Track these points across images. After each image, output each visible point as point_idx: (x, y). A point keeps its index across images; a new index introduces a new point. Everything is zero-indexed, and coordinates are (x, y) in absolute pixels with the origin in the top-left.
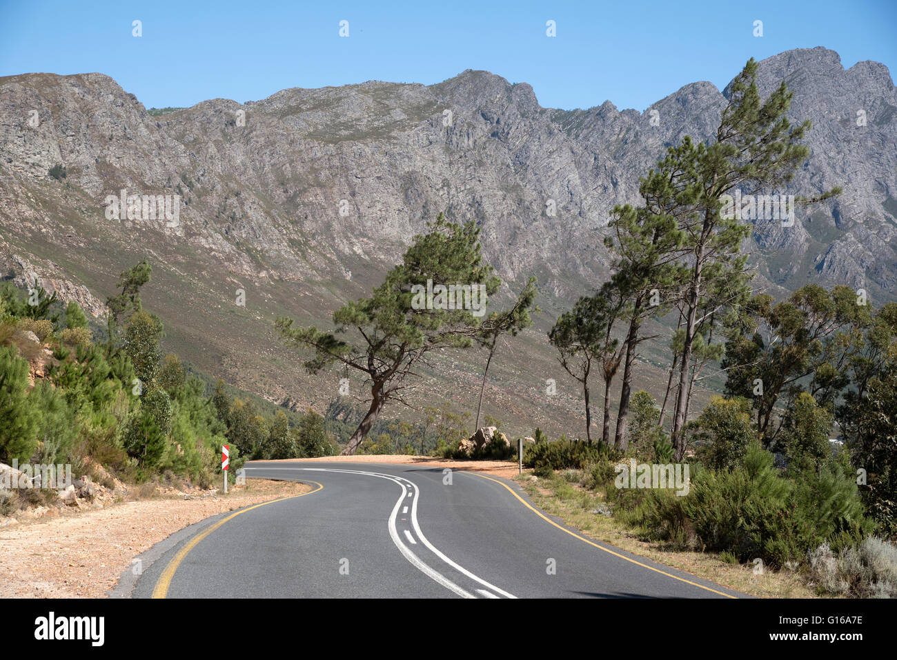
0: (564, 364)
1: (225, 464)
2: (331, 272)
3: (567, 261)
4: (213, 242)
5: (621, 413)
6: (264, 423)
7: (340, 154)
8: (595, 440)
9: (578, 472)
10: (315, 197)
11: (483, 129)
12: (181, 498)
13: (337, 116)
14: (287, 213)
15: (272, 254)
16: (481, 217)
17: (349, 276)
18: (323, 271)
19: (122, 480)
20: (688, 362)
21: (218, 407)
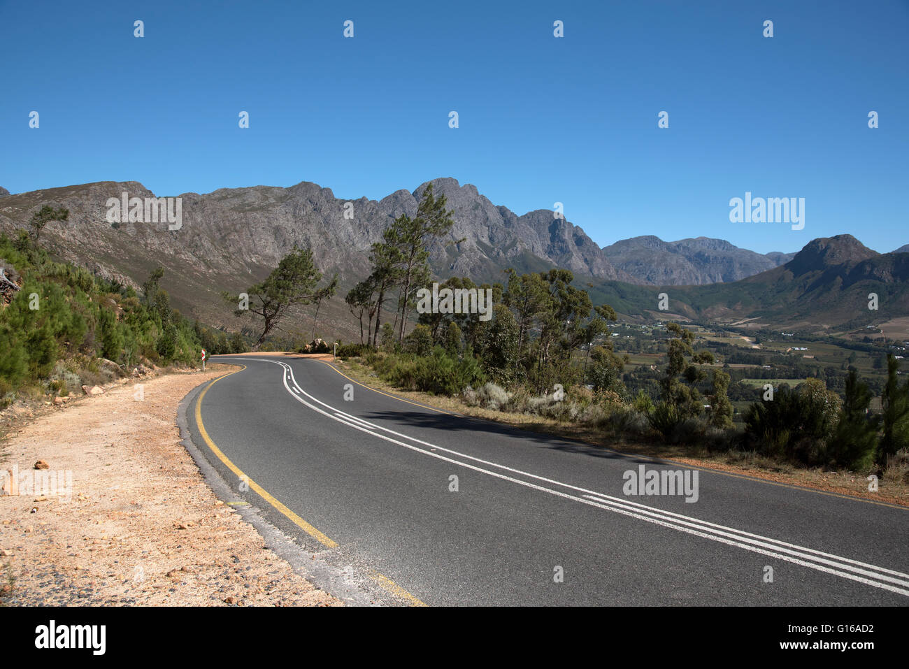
0: (352, 311)
1: (203, 358)
2: (241, 270)
3: (347, 265)
4: (187, 257)
5: (376, 332)
6: (216, 338)
7: (246, 218)
8: (366, 344)
9: (360, 358)
10: (234, 236)
11: (310, 207)
12: (184, 373)
13: (244, 201)
14: (222, 244)
15: (215, 262)
16: (309, 246)
17: (250, 272)
18: (238, 269)
19: (157, 365)
20: (405, 310)
21: (196, 332)
